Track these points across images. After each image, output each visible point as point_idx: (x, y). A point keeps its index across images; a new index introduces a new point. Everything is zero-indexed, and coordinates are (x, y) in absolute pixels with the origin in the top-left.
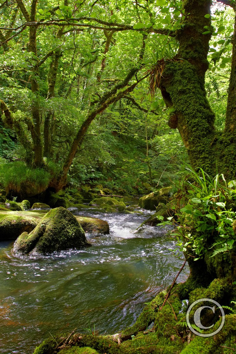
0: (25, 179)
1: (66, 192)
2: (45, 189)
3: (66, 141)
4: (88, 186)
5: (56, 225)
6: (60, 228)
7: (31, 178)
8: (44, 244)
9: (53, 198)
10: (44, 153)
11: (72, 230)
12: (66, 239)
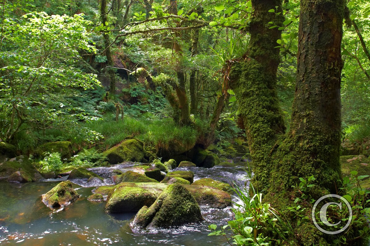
0: (173, 137)
1: (219, 146)
2: (192, 147)
3: (214, 95)
4: (242, 139)
5: (171, 201)
6: (175, 204)
7: (178, 136)
8: (159, 219)
9: (201, 155)
10: (191, 110)
11: (187, 206)
12: (180, 215)
